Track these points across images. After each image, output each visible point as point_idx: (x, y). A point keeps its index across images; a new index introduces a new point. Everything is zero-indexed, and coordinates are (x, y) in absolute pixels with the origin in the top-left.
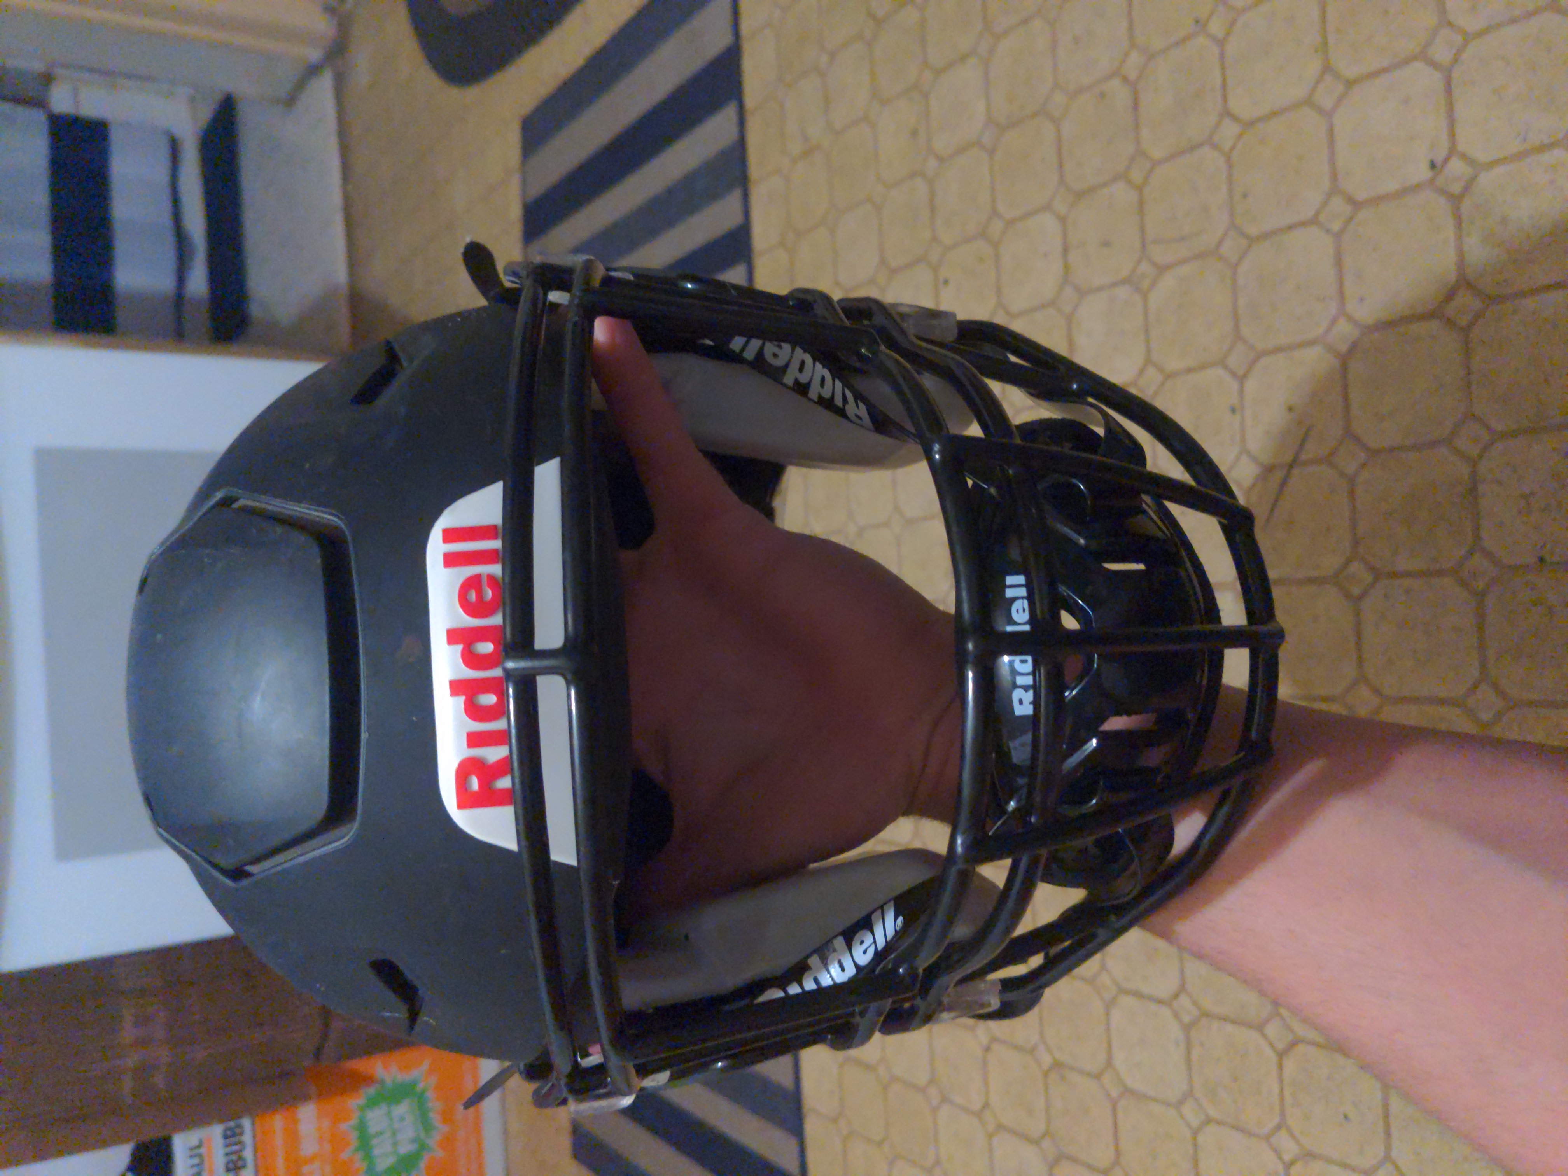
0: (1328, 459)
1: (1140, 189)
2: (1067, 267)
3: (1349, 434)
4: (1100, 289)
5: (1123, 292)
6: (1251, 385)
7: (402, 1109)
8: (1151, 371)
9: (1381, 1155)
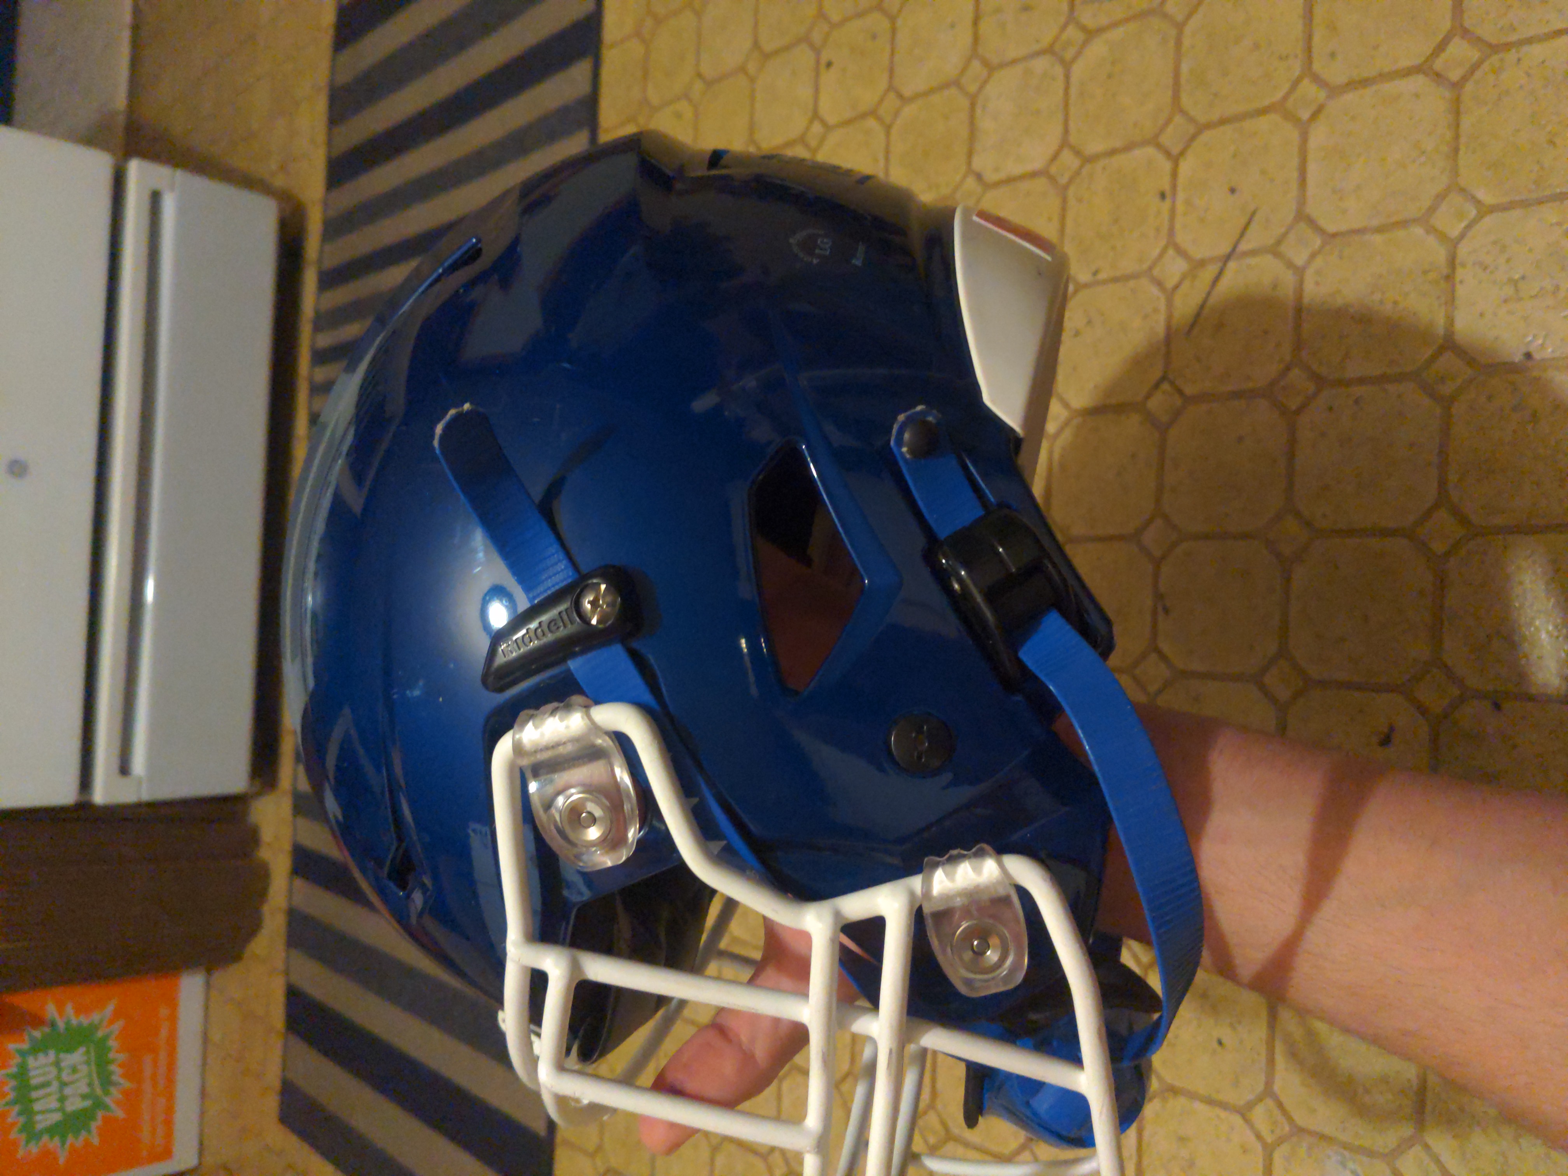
0: (1274, 250)
2: (976, 39)
3: (1302, 216)
4: (1014, 62)
5: (1041, 64)
6: (1186, 167)
7: (76, 1057)
8: (1067, 157)
9: (1260, 1087)
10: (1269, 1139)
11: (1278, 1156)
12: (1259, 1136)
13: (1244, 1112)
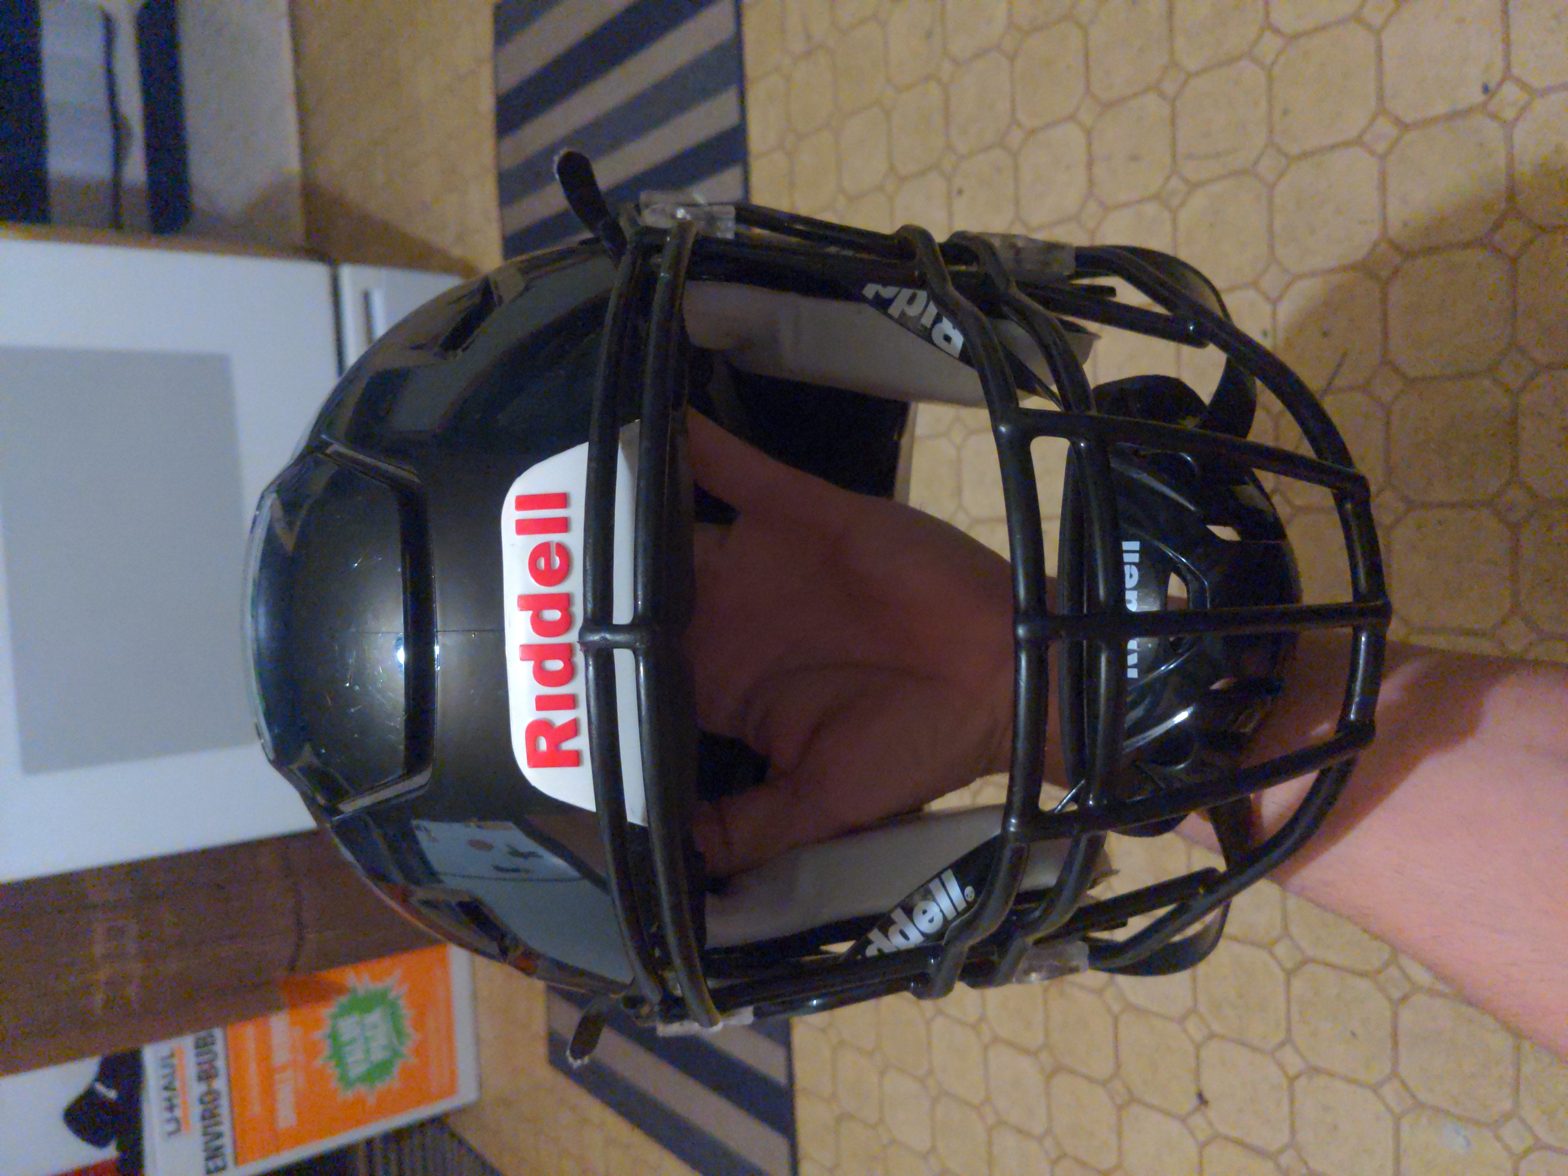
0: (1365, 388)
1: (1173, 101)
2: (1091, 182)
3: (1386, 362)
4: (1125, 205)
5: (1150, 209)
6: (1283, 311)
7: (375, 1017)
9: (1388, 1071)
10: (1397, 1110)
11: (1405, 1123)
12: (1389, 1109)
13: (1375, 1089)
